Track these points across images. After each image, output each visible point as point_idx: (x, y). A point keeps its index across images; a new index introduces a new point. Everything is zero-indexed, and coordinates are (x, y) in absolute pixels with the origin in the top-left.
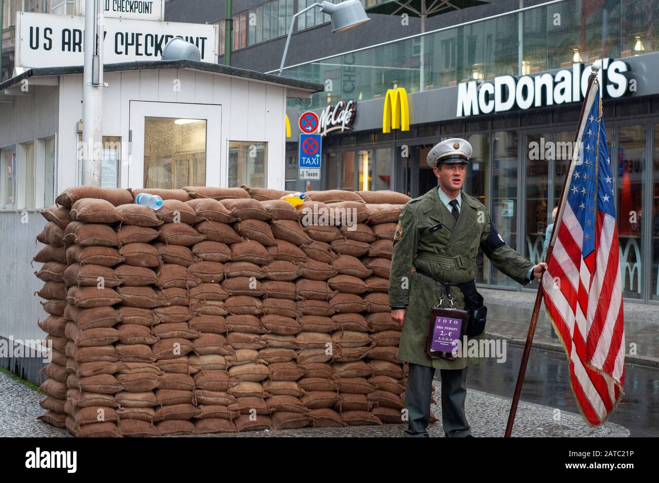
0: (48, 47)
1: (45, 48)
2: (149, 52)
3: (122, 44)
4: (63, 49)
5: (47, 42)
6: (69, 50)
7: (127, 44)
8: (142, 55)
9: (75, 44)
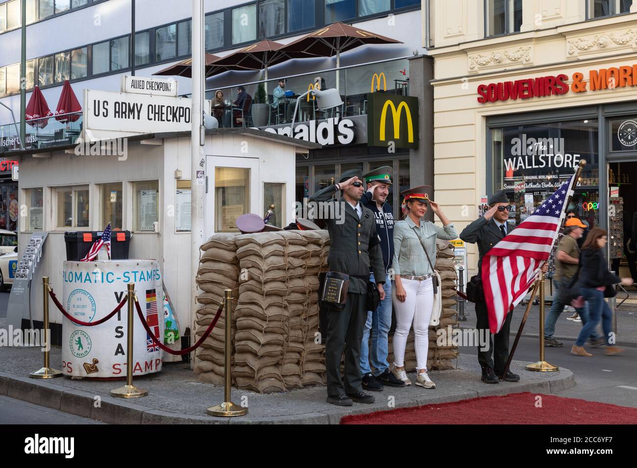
0: (105, 115)
2: (169, 119)
3: (152, 113)
4: (115, 117)
5: (105, 111)
6: (119, 117)
7: (155, 113)
8: (164, 121)
9: (122, 113)
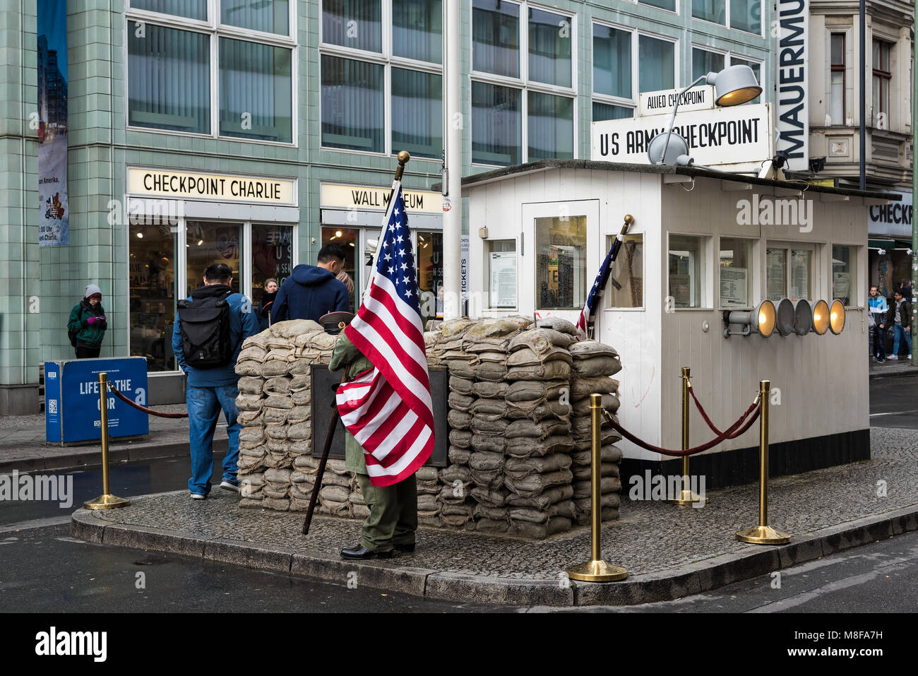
0: (615, 151)
1: (614, 153)
2: (703, 143)
4: (628, 152)
5: (615, 147)
6: (633, 152)
8: (697, 147)
9: (638, 145)
